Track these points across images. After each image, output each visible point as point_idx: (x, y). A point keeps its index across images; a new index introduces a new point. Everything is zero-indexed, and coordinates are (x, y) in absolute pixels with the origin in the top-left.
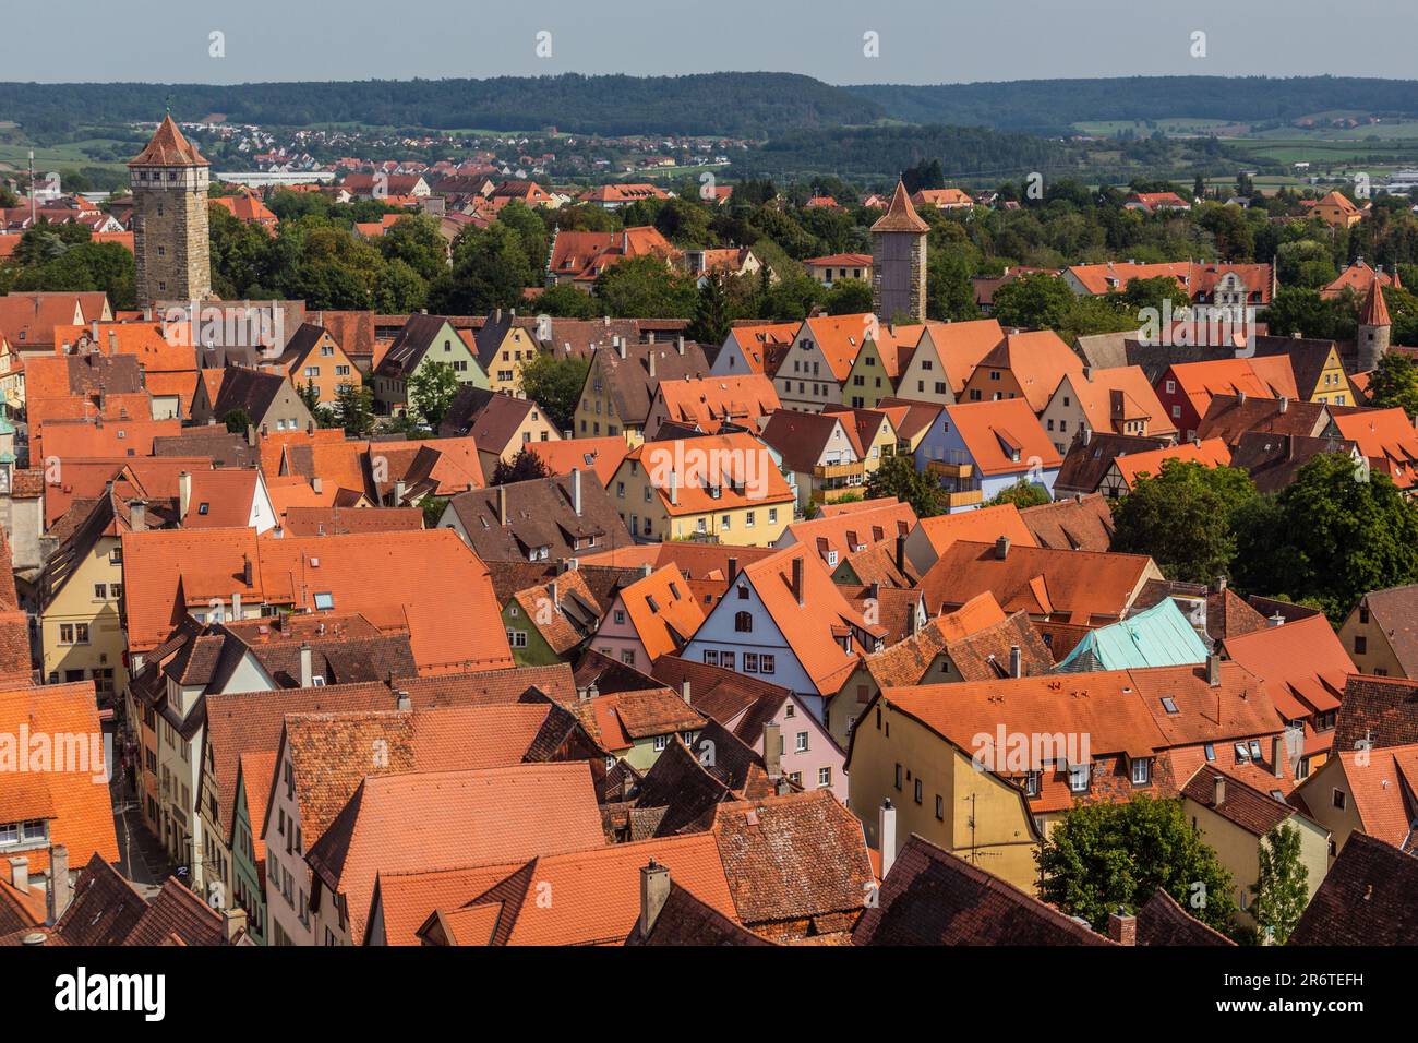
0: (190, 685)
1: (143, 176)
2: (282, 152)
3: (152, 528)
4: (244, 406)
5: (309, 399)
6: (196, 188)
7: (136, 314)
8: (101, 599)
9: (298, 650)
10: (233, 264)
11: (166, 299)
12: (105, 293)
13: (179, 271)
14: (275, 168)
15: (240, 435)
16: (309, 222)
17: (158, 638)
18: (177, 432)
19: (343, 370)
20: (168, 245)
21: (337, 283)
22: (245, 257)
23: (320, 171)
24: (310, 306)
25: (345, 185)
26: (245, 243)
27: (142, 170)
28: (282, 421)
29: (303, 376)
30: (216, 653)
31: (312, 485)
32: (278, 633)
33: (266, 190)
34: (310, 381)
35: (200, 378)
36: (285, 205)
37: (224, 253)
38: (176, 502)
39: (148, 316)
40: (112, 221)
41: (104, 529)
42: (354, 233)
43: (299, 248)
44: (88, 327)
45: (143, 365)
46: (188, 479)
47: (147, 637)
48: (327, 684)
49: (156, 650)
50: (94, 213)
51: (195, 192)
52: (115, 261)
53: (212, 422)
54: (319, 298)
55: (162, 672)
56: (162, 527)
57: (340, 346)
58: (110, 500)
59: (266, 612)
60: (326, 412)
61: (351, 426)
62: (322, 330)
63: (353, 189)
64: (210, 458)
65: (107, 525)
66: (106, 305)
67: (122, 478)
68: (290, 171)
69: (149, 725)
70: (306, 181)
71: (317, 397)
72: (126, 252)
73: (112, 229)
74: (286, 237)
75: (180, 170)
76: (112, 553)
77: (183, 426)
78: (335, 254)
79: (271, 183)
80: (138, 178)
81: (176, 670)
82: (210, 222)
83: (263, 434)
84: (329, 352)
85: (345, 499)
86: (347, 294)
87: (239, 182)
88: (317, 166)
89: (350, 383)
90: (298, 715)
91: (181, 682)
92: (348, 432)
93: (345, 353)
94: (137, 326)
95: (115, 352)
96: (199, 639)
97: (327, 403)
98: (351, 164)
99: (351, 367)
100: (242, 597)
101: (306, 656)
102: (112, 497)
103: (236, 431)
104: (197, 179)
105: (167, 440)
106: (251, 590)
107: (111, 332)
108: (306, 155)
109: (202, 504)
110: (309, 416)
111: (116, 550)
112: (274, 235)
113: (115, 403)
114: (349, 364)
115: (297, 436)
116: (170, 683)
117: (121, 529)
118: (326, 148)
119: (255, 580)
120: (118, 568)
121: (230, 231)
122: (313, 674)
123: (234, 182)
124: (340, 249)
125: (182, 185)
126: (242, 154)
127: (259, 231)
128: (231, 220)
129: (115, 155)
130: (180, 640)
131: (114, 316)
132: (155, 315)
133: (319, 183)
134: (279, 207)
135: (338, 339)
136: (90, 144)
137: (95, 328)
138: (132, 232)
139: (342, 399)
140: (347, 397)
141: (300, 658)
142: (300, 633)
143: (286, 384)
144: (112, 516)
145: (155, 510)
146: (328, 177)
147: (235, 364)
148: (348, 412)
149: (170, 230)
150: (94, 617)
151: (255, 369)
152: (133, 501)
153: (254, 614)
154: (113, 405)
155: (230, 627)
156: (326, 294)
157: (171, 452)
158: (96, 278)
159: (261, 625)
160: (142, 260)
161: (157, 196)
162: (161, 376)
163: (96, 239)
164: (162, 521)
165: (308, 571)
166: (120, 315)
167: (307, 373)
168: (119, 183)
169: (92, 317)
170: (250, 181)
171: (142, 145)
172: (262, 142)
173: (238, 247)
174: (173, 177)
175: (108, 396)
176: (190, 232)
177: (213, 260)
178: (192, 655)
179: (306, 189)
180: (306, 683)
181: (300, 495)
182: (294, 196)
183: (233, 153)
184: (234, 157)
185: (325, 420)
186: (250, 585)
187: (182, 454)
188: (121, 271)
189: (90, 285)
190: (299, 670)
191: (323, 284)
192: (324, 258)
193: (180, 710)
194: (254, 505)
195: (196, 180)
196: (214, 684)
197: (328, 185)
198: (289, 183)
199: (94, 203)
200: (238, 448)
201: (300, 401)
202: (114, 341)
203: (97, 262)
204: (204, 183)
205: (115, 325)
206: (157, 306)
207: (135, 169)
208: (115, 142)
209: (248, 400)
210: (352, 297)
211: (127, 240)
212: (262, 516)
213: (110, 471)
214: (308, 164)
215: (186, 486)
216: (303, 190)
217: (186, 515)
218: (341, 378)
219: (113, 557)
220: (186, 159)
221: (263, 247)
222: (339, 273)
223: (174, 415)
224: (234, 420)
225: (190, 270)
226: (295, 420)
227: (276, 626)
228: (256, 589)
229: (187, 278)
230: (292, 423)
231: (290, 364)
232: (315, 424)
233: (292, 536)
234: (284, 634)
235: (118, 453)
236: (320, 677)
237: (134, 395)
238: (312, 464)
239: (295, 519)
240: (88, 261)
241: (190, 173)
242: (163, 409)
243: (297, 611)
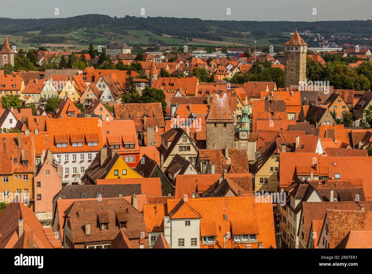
0: (297, 198)
1: (288, 48)
2: (327, 42)
3: (287, 151)
4: (314, 117)
5: (334, 115)
6: (303, 52)
7: (284, 89)
8: (272, 171)
9: (330, 190)
10: (312, 75)
11: (293, 85)
12: (275, 82)
13: (297, 76)
14: (324, 46)
15: (313, 125)
16: (335, 62)
17: (288, 184)
18: (295, 123)
19: (344, 107)
20: (294, 69)
21: (344, 81)
22: (316, 73)
23: (338, 47)
24: (335, 88)
25: (345, 52)
26: (316, 68)
27: (288, 46)
28: (326, 122)
29: (332, 109)
30: (306, 189)
31: (334, 141)
32: (324, 185)
33: (322, 53)
34: (334, 110)
35: (302, 108)
36: (327, 57)
37: (310, 71)
38: (295, 144)
39: (287, 89)
40: (277, 61)
41: (274, 151)
42: (348, 66)
43: (332, 71)
44: (270, 92)
45: (285, 103)
46: (299, 138)
47: (285, 183)
48: (338, 201)
49: (288, 187)
50: (272, 59)
51: (303, 53)
52: (278, 73)
53: (305, 121)
54: (338, 85)
55: (289, 194)
56: (290, 151)
57: (343, 100)
58: (276, 143)
59: (320, 178)
60: (338, 119)
61: (346, 124)
62: (338, 95)
63: (348, 53)
64: (305, 132)
65: (275, 150)
66: (275, 86)
67: (279, 136)
68: (329, 47)
69: (285, 209)
70: (333, 50)
71: (336, 115)
72: (282, 71)
73: (277, 64)
74: (328, 67)
75: (299, 47)
76: (276, 158)
77: (297, 122)
78: (343, 72)
79: (323, 51)
80: (287, 49)
81: (294, 194)
82: (307, 62)
83: (320, 125)
84: (340, 102)
85: (344, 146)
86: (346, 84)
87: (314, 50)
88: (337, 46)
89: (346, 111)
90: (330, 210)
91: (295, 197)
92: (345, 126)
93: (345, 102)
94: (284, 92)
95: (278, 100)
96: (301, 185)
97: (339, 117)
98: (347, 45)
99: (346, 106)
100: (313, 173)
101: (332, 192)
102: (276, 142)
103: (312, 124)
104: (304, 49)
105: (292, 126)
106: (316, 172)
107: (277, 94)
108: (334, 43)
109: (302, 145)
110: (333, 121)
111: (277, 157)
112: (325, 66)
113: (277, 114)
114: (346, 105)
115: (330, 126)
116: (292, 197)
117: (279, 151)
118: (340, 41)
119: (318, 169)
120: (278, 163)
121: (312, 65)
122: (334, 198)
123: (312, 50)
124: (344, 71)
125: (299, 51)
126: (315, 42)
127: (320, 65)
128: (312, 62)
129: (278, 42)
130: (295, 185)
131: (278, 89)
132: (289, 89)
133: (338, 51)
134: (326, 58)
135: (343, 98)
136: (271, 39)
137: (272, 92)
138: (283, 65)
139: (344, 116)
140: (345, 116)
141: (330, 193)
142: (330, 185)
143: (327, 110)
144: (277, 147)
145: (288, 146)
146: (340, 49)
147: (312, 104)
148: (345, 120)
149: (295, 64)
150: (270, 176)
151: (318, 106)
152: (282, 143)
153: (317, 179)
154: (277, 115)
155: (310, 182)
156: (340, 84)
157: (293, 129)
158: (273, 78)
159: (319, 182)
160: (286, 73)
161: (292, 54)
162: (291, 107)
163: (272, 66)
164: (290, 150)
165: (333, 167)
166: (279, 89)
167: (333, 108)
168: (279, 50)
169: (271, 89)
170: (317, 50)
171: (288, 39)
172: (321, 38)
173: (314, 70)
174: (297, 49)
175: (275, 112)
176: (301, 65)
177: (307, 73)
178: (299, 189)
179: (334, 53)
180: (332, 200)
181: (331, 144)
182: (331, 55)
183: (312, 42)
184: (312, 43)
185: (338, 122)
186: (316, 170)
187: (297, 130)
188: (280, 76)
189: (271, 80)
190: (330, 196)
191: (339, 81)
192: (339, 73)
193: (294, 205)
194: (317, 146)
195: (303, 50)
196: (305, 198)
197: (340, 52)
198: (329, 51)
199: (272, 56)
200: (313, 129)
201: (331, 116)
202: (278, 96)
203: (273, 73)
204: (305, 51)
205: (278, 92)
206: (290, 86)
207: (286, 46)
208: (278, 38)
209: (316, 115)
210: (348, 85)
211: (282, 67)
212: (320, 150)
213: (276, 134)
214: (334, 45)
215: (298, 139)
216: (333, 53)
217: (297, 148)
218: (344, 110)
219: (276, 159)
220: (301, 43)
221: (322, 70)
222: (344, 78)
223: (294, 119)
224: (311, 121)
225: (300, 76)
226: (329, 122)
227: (323, 183)
228: (318, 171)
229: (299, 78)
230: (328, 122)
231: (328, 105)
232: (335, 123)
233: (328, 156)
234: (326, 185)
235: (278, 129)
236: (336, 199)
237: (283, 112)
238: (334, 135)
239: (328, 151)
240: (271, 73)
241: (302, 48)
242: (290, 117)
243: (329, 178)
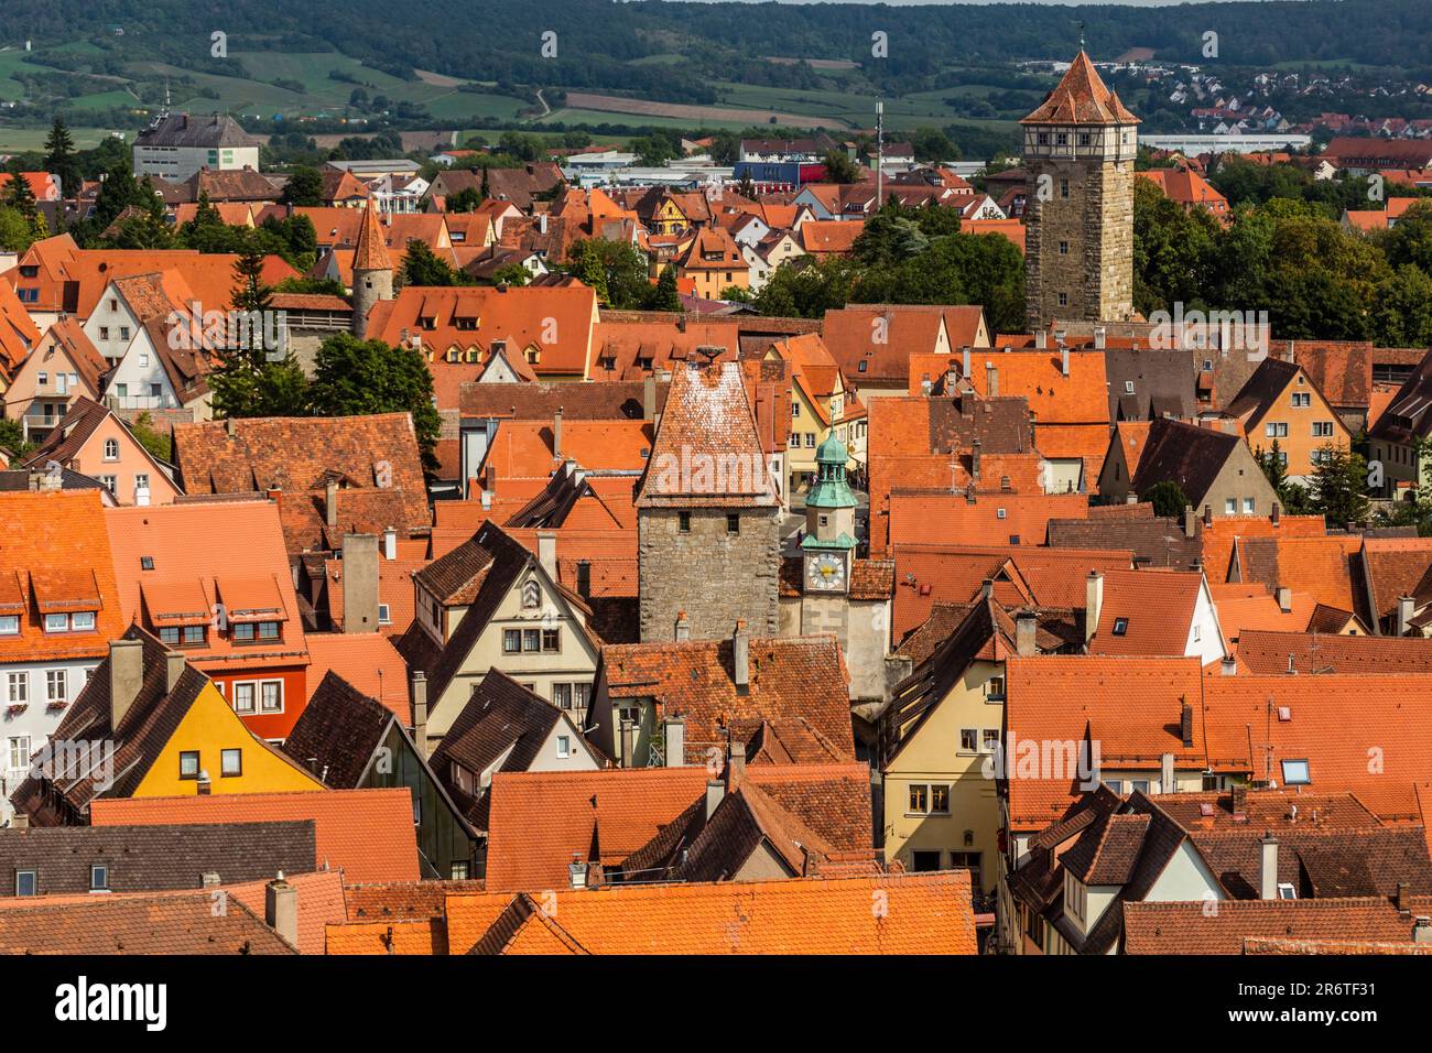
0: (1098, 885)
1: (1043, 139)
2: (1234, 105)
3: (1044, 651)
4: (1177, 478)
5: (1273, 469)
6: (1118, 156)
7: (1024, 339)
8: (969, 751)
9: (1260, 843)
10: (1165, 269)
11: (1068, 318)
12: (981, 308)
13: (1087, 277)
14: (1222, 127)
15: (1173, 520)
16: (1278, 208)
17: (1051, 813)
18: (1079, 511)
19: (1323, 428)
20: (1075, 240)
21: (1320, 299)
22: (1182, 259)
23: (1288, 132)
24: (1278, 333)
25: (1327, 154)
26: (1184, 237)
27: (1042, 130)
28: (1233, 501)
29: (1263, 436)
30: (1137, 840)
31: (1277, 598)
32: (1228, 816)
33: (1210, 161)
34: (1275, 443)
35: (1115, 435)
36: (1236, 181)
37: (1152, 252)
38: (1080, 615)
39: (1042, 342)
40: (989, 203)
41: (977, 651)
42: (1342, 224)
43: (1264, 247)
44: (957, 356)
45: (1032, 412)
46: (1100, 581)
47: (1036, 811)
48: (1301, 896)
49: (1048, 831)
50: (963, 192)
51: (1116, 163)
52: (996, 262)
53: (1132, 500)
54: (1292, 321)
55: (1057, 863)
56: (1059, 650)
57: (1320, 392)
58: (988, 609)
59: (1209, 784)
60: (1297, 490)
61: (1334, 512)
62: (1295, 368)
63: (1340, 159)
64: (1130, 553)
65: (982, 645)
66: (982, 325)
67: (1003, 577)
68: (1244, 132)
69: (1035, 940)
70: (1271, 147)
71: (1285, 467)
72: (1013, 249)
73: (988, 215)
74: (1244, 230)
75: (1096, 130)
76: (988, 685)
77: (1091, 504)
78: (1315, 256)
79: (1218, 149)
80: (1035, 142)
81: (1078, 861)
82: (1135, 208)
83: (1205, 520)
84: (1303, 402)
85: (1325, 620)
86: (1333, 315)
87: (1172, 148)
88: (1284, 125)
89: (1336, 448)
90: (1264, 940)
91: (1086, 879)
92: (1330, 521)
93: (1327, 403)
94: (1026, 356)
95: (995, 394)
96: (1113, 818)
97: (1300, 476)
98: (1335, 121)
99: (1336, 424)
100: (1176, 760)
101: (1270, 853)
102: (990, 603)
103: (1165, 515)
104: (1121, 143)
105: (1068, 523)
106: (1189, 751)
107: (989, 364)
108: (1269, 109)
109: (1118, 619)
110: (1272, 496)
111: (993, 680)
112: (1226, 227)
113: (994, 467)
114: (1331, 419)
115: (1253, 524)
116: (1069, 881)
117: (1002, 652)
118: (1300, 99)
119: (1197, 737)
120: (998, 708)
121: (1163, 220)
122: (1280, 880)
123: (1164, 147)
124: (1323, 248)
125: (1099, 152)
126: (1176, 107)
127: (1204, 220)
128: (1164, 204)
129: (993, 108)
130: (1085, 818)
131: (993, 342)
132: (1051, 341)
133: (1289, 149)
134: (1232, 185)
135: (1318, 382)
136: (953, 93)
137: (967, 358)
138: (1018, 220)
139: (1322, 472)
140: (1330, 470)
141: (1260, 856)
142: (1260, 817)
143: (1240, 445)
144: (991, 632)
145: (1050, 624)
146: (1302, 141)
147: (1167, 415)
148: (1328, 491)
149: (1078, 218)
150: (958, 776)
151: (1196, 423)
152: (1019, 610)
153: (1193, 785)
154: (990, 470)
155: (1159, 803)
156: (1303, 315)
157: (1073, 541)
158: (967, 285)
159: (1204, 802)
160: (1036, 261)
161: (1061, 168)
162: (1058, 430)
163: (966, 228)
164: (1058, 642)
165: (1274, 725)
166: (1001, 340)
167: (1270, 432)
168: (998, 148)
169: (961, 343)
170: (1185, 147)
171: (1044, 94)
172: (1205, 89)
173: (1174, 244)
174: (1085, 141)
175: (983, 456)
176: (1106, 220)
177: (1137, 262)
178: (1103, 841)
179: (1269, 159)
180: (1269, 892)
181: (1262, 614)
182: (1255, 171)
183: (1162, 105)
184: (1163, 111)
185: (1295, 501)
186: (1188, 743)
187: (1089, 545)
188: (1002, 276)
189: (959, 295)
190: (1259, 873)
191: (1299, 301)
192: (1298, 261)
193: (1082, 920)
194: (1194, 624)
195: (1118, 146)
196: (1134, 885)
197: (1301, 153)
198: (1245, 150)
199: (964, 177)
200: (1170, 539)
201: (1261, 472)
202: (995, 376)
203: (968, 262)
204: (1130, 150)
205: (995, 354)
206: (1055, 327)
207: (1031, 129)
208: (992, 89)
209: (1184, 468)
210: (1341, 320)
211: (1015, 232)
212: (1205, 639)
213: (987, 565)
214: (1271, 122)
215: (1096, 590)
216: (1265, 161)
217: (1094, 635)
218: (1324, 439)
219: (988, 691)
220: (1105, 114)
221: (1209, 244)
222: (1324, 285)
223: (1075, 487)
224: (1162, 498)
225: (1103, 276)
226: (1251, 501)
227: (1226, 805)
228: (1197, 749)
229: (1099, 287)
230: (1246, 505)
231: (1245, 417)
232: (1281, 509)
233: (1249, 673)
234: (1238, 819)
235: (997, 540)
236: (1289, 886)
237: (1020, 456)
238: (1275, 567)
239: (1247, 645)
240: (957, 261)
241: (1110, 135)
242: (1055, 478)
243: (1255, 784)
